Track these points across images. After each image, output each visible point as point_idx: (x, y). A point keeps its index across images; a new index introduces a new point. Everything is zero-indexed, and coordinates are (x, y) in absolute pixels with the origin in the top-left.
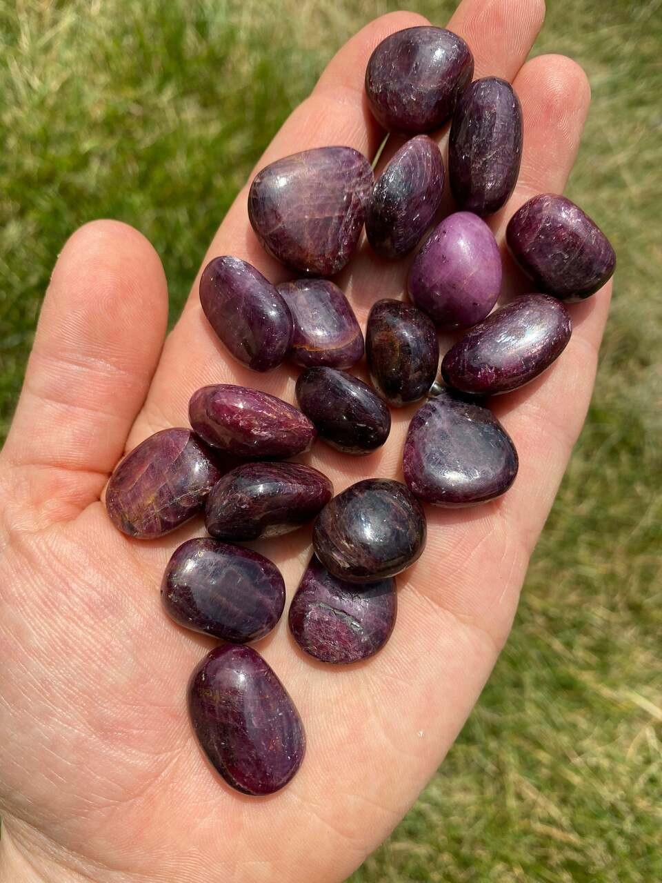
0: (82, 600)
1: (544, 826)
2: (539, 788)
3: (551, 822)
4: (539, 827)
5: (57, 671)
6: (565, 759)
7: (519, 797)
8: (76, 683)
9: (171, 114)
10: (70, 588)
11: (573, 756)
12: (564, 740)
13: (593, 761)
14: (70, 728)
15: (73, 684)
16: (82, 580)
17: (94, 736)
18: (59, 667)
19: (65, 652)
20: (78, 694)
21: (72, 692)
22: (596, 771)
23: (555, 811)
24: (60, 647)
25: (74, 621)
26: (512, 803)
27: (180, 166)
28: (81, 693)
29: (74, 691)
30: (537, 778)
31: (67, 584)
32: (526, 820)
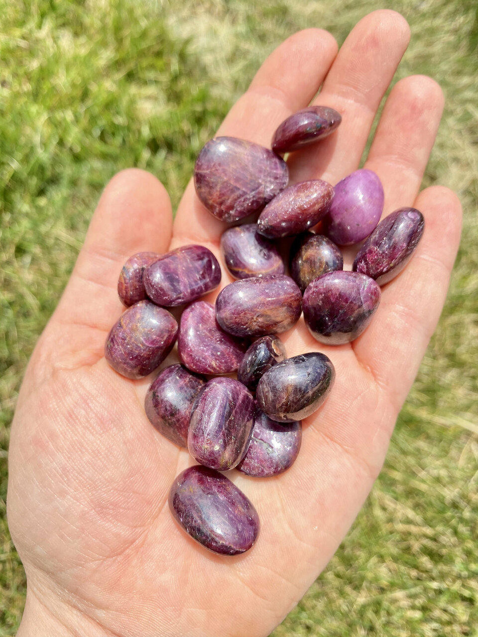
0: (96, 415)
1: (404, 525)
2: (396, 499)
3: (409, 522)
4: (400, 527)
5: (73, 463)
6: (414, 474)
7: (384, 509)
8: (86, 473)
9: (49, 42)
10: (89, 407)
11: (419, 472)
12: (411, 461)
13: (435, 472)
14: (78, 503)
15: (83, 473)
16: (98, 402)
17: (94, 511)
18: (75, 461)
19: (81, 450)
20: (86, 480)
21: (82, 478)
22: (438, 480)
23: (411, 514)
24: (78, 447)
25: (89, 430)
26: (378, 512)
27: (62, 80)
28: (88, 480)
29: (84, 478)
30: (394, 492)
31: (88, 404)
32: (390, 523)
